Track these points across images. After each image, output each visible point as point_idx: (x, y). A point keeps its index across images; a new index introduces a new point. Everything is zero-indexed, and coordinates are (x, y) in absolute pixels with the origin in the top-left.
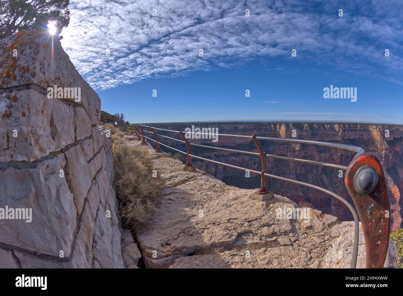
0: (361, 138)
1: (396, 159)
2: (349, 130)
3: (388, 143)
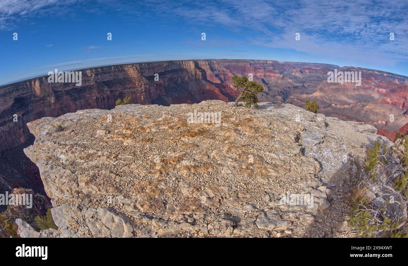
0: (116, 79)
1: (161, 91)
2: (102, 73)
3: (147, 78)
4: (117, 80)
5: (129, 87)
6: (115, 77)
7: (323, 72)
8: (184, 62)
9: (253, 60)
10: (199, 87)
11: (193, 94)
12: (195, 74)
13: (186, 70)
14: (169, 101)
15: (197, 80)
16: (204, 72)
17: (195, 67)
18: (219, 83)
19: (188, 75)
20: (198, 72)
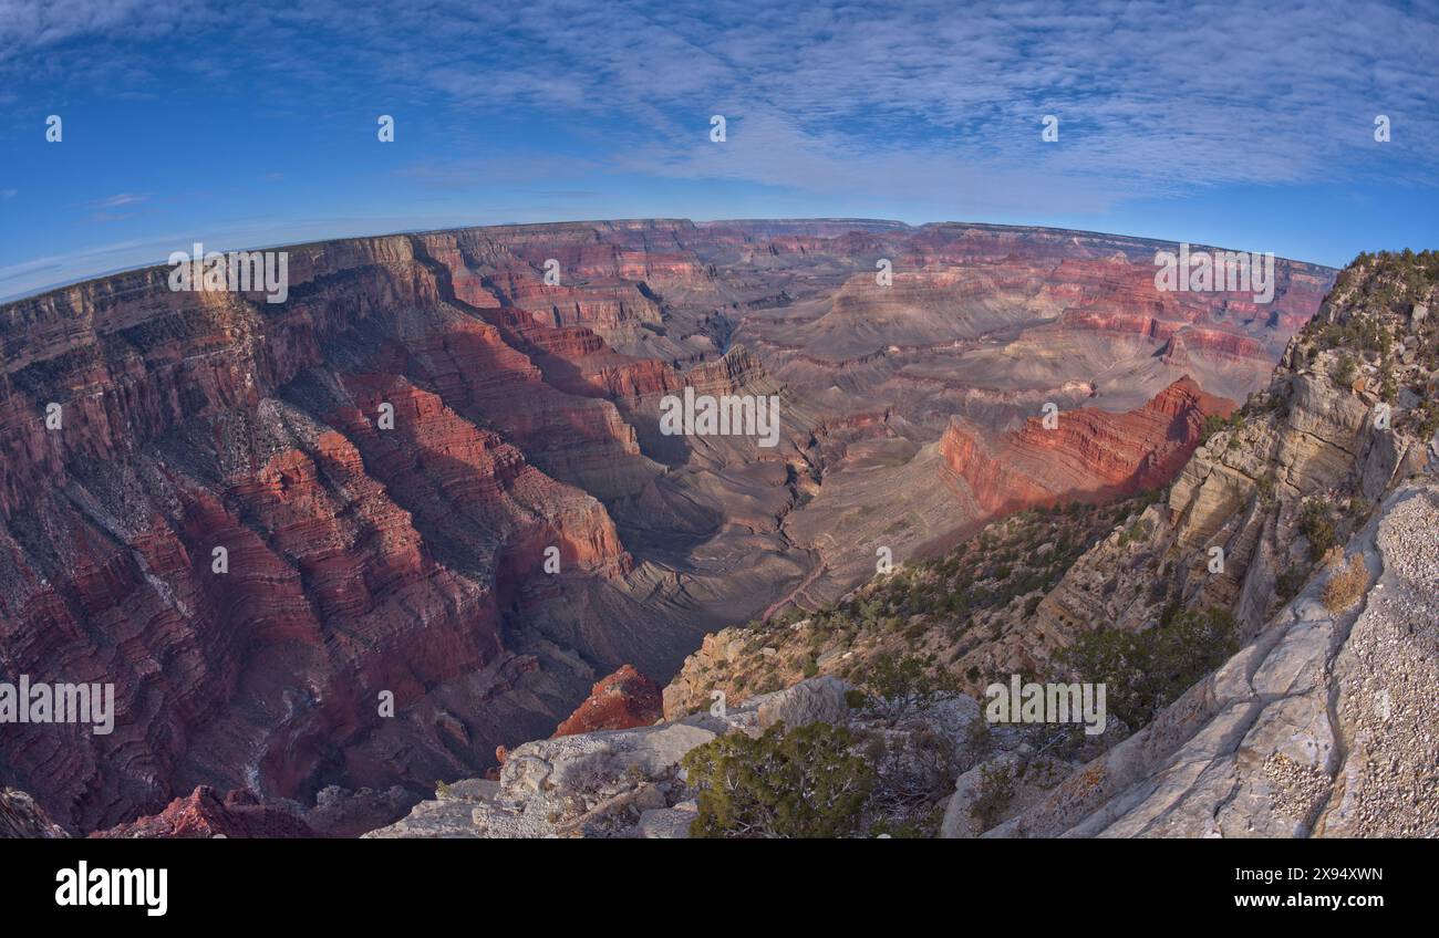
0: (161, 317)
1: (307, 351)
2: (117, 297)
3: (258, 309)
4: (165, 320)
5: (202, 344)
6: (158, 311)
7: (847, 247)
8: (377, 242)
9: (607, 223)
10: (429, 328)
11: (411, 352)
12: (416, 281)
13: (384, 270)
14: (334, 386)
15: (422, 303)
16: (443, 273)
17: (415, 257)
18: (495, 307)
19: (393, 286)
20: (423, 276)
